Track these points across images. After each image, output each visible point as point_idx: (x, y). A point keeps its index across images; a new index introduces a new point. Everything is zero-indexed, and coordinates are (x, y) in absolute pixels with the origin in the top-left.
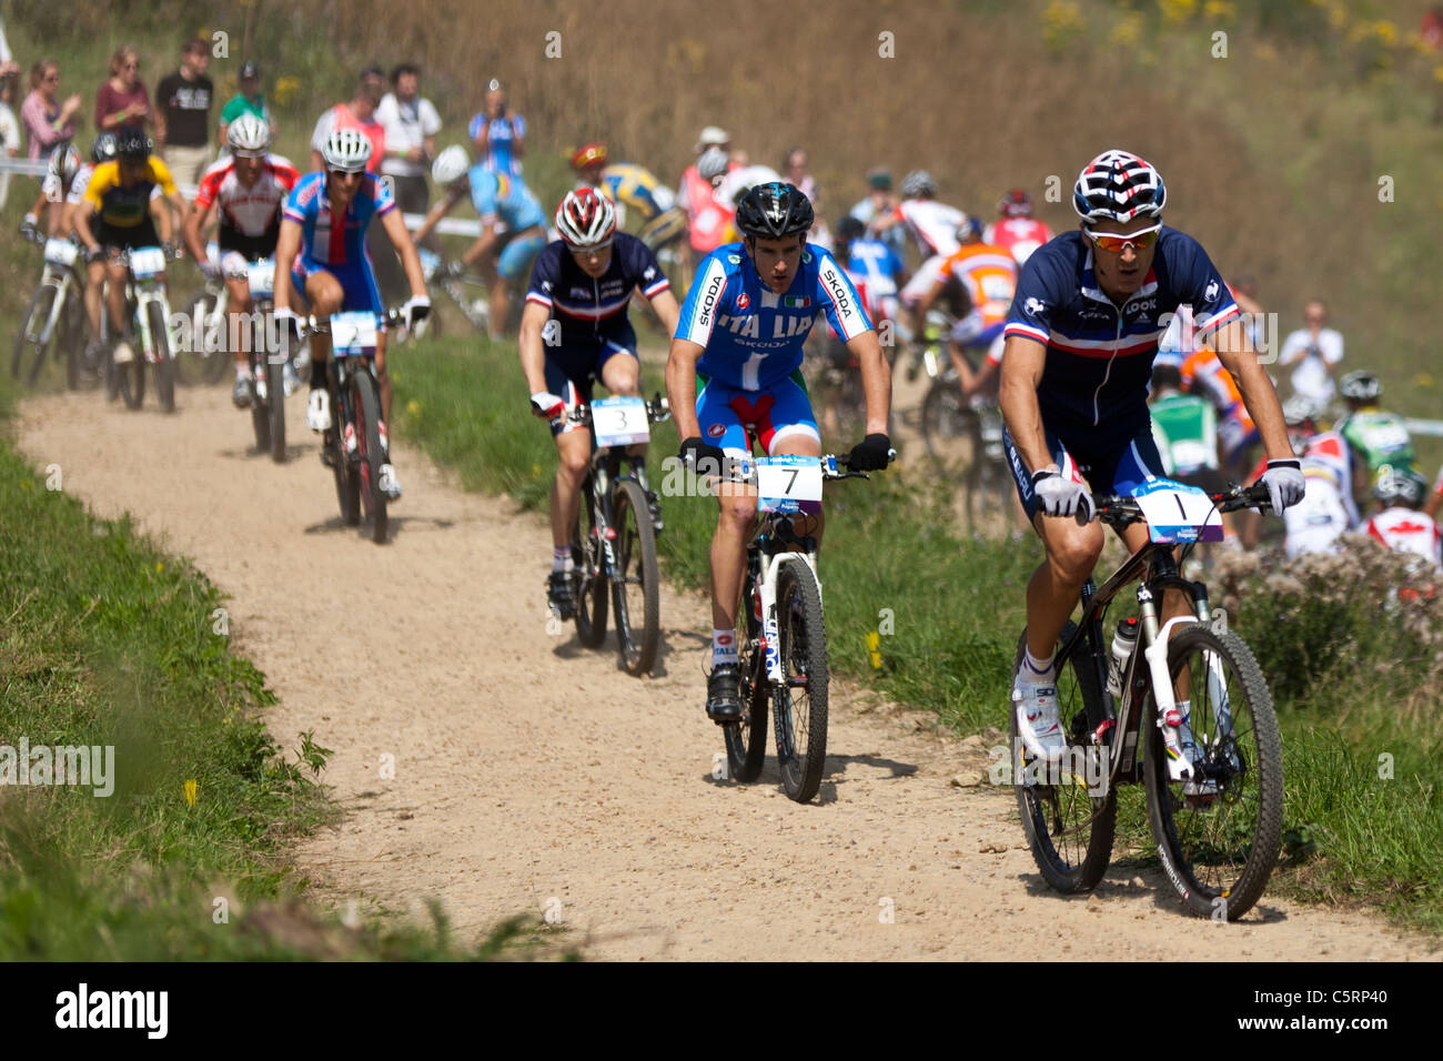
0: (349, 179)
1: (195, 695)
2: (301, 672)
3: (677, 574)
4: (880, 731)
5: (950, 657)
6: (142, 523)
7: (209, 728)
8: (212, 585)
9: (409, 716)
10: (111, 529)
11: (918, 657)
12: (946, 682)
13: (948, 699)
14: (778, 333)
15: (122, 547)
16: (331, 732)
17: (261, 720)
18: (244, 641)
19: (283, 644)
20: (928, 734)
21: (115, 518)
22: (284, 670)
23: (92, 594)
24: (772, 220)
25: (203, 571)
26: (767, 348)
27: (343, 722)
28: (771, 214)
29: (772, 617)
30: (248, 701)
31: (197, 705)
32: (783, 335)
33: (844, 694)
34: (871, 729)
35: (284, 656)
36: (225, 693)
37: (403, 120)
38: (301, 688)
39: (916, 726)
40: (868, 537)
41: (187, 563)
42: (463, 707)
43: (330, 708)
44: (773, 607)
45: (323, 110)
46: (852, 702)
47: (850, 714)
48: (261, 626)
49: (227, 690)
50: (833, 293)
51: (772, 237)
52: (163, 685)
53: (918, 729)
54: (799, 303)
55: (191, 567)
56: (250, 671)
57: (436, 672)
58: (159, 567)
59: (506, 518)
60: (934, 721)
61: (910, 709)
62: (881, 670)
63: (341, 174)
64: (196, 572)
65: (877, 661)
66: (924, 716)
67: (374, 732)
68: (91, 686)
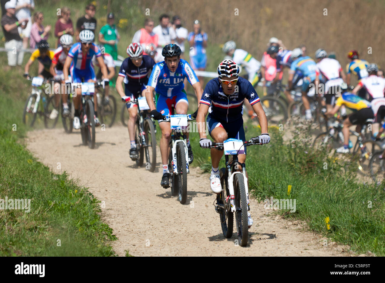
0: (87, 45)
1: (88, 237)
2: (126, 229)
3: (258, 196)
4: (330, 252)
5: (355, 226)
6: (70, 175)
7: (93, 248)
8: (95, 198)
9: (163, 245)
10: (59, 178)
11: (344, 226)
12: (353, 235)
13: (354, 241)
14: (175, 82)
15: (63, 183)
16: (136, 250)
17: (111, 246)
18: (106, 217)
19: (119, 219)
20: (346, 253)
21: (61, 174)
22: (120, 228)
23: (52, 200)
24: (170, 52)
25: (91, 192)
26: (173, 86)
27: (140, 247)
28: (170, 51)
29: (175, 156)
30: (107, 239)
31: (88, 240)
32: (176, 83)
33: (317, 239)
34: (326, 251)
35: (119, 223)
36: (98, 236)
37: (164, 34)
38: (125, 234)
39: (342, 250)
40: (326, 183)
41: (86, 190)
42: (183, 242)
43: (136, 242)
44: (175, 154)
45: (136, 30)
46: (320, 242)
47: (319, 246)
48: (111, 212)
49: (99, 235)
50: (188, 73)
51: (170, 57)
52: (77, 233)
53: (343, 252)
54: (180, 75)
55: (87, 191)
56: (107, 228)
57: (173, 229)
58: (76, 191)
59: (199, 175)
60: (349, 249)
61: (340, 244)
62: (330, 230)
63: (85, 44)
64: (89, 193)
65: (329, 227)
66: (345, 247)
67: (151, 251)
68: (52, 233)
